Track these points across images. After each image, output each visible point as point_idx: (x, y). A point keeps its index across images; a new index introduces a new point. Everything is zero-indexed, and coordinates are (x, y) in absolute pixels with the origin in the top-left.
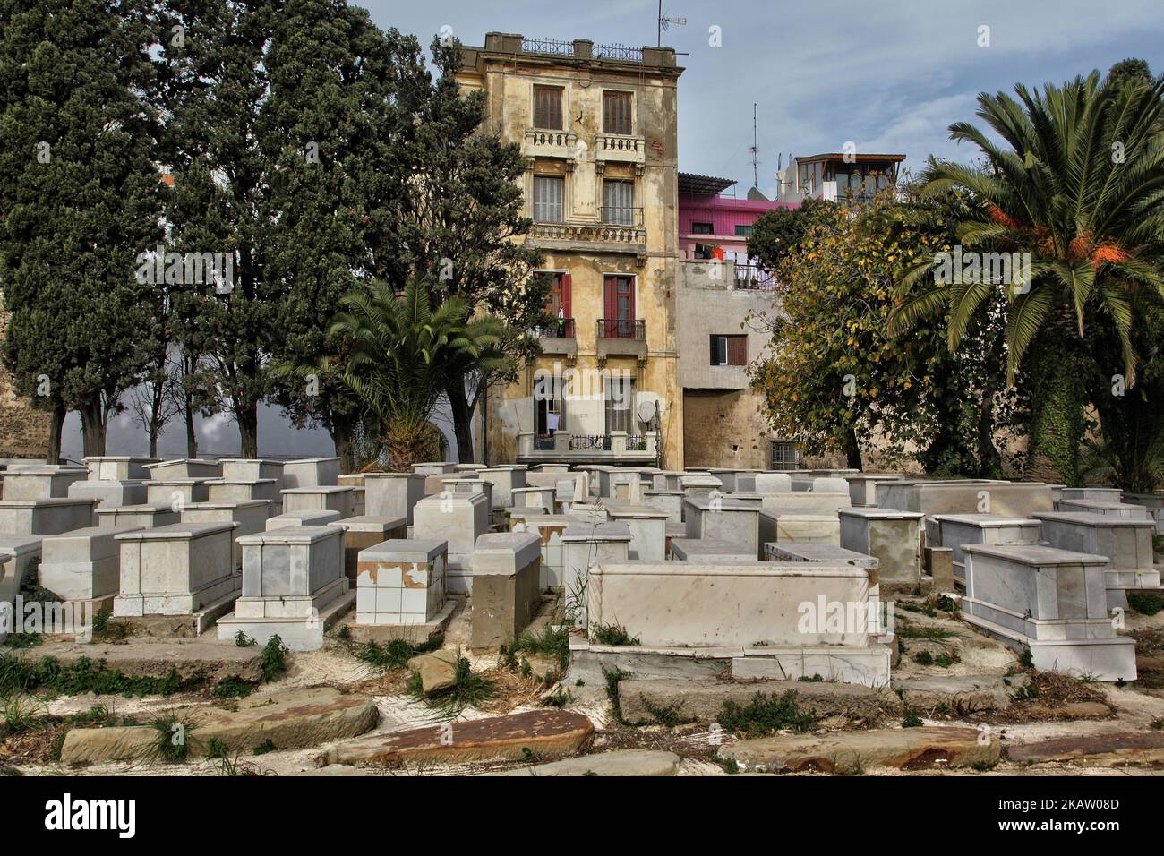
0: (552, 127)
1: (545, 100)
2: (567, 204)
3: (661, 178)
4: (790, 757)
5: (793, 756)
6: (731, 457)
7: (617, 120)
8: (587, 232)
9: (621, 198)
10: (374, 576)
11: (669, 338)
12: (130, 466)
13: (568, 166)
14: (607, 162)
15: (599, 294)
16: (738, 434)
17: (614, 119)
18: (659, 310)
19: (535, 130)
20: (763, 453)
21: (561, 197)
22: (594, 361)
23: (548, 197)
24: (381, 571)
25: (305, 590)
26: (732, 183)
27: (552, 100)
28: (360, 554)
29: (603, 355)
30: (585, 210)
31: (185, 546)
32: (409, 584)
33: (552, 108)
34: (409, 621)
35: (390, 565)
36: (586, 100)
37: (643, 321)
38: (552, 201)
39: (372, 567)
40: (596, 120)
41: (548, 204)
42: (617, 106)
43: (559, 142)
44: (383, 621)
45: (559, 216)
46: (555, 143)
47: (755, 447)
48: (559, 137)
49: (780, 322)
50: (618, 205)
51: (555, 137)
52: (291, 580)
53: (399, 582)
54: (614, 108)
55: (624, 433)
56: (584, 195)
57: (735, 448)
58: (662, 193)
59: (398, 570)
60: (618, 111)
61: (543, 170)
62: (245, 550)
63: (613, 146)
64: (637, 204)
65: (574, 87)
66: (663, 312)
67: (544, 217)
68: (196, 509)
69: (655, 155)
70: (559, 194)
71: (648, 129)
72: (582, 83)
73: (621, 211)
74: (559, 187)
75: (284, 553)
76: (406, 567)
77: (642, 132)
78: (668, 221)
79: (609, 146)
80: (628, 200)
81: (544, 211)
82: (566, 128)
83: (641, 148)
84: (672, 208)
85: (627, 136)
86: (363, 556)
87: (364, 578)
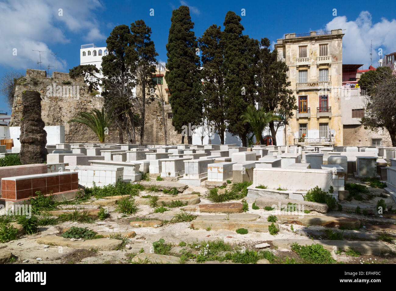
0: (304, 57)
1: (302, 50)
2: (308, 77)
3: (337, 67)
4: (288, 220)
5: (289, 219)
6: (358, 144)
7: (323, 52)
8: (314, 84)
9: (324, 74)
10: (211, 170)
11: (339, 111)
12: (185, 146)
13: (308, 66)
14: (320, 64)
15: (318, 101)
16: (361, 137)
17: (322, 52)
18: (336, 103)
19: (299, 58)
20: (369, 142)
21: (307, 76)
22: (316, 118)
23: (303, 76)
24: (213, 169)
25: (197, 172)
26: (362, 65)
27: (304, 49)
28: (208, 165)
29: (318, 117)
30: (313, 78)
31: (174, 162)
32: (219, 172)
33: (304, 52)
34: (219, 181)
35: (215, 167)
36: (314, 48)
37: (331, 107)
38: (304, 77)
39: (211, 168)
40: (317, 53)
41: (303, 78)
42: (323, 48)
44: (213, 180)
45: (306, 81)
46: (305, 61)
47: (366, 141)
49: (369, 104)
50: (323, 76)
51: (305, 59)
52: (195, 170)
53: (217, 171)
54: (322, 49)
56: (313, 74)
57: (360, 141)
58: (337, 71)
59: (217, 169)
60: (323, 50)
61: (301, 69)
62: (185, 163)
64: (329, 75)
65: (310, 45)
66: (337, 104)
67: (302, 81)
69: (335, 60)
70: (306, 75)
71: (333, 53)
72: (313, 43)
73: (324, 77)
74: (306, 73)
75: (193, 164)
76: (218, 168)
77: (331, 54)
78: (339, 78)
79: (321, 60)
80: (326, 74)
81: (302, 80)
82: (308, 56)
83: (330, 59)
84: (340, 75)
85: (326, 56)
86: (209, 165)
87: (209, 170)
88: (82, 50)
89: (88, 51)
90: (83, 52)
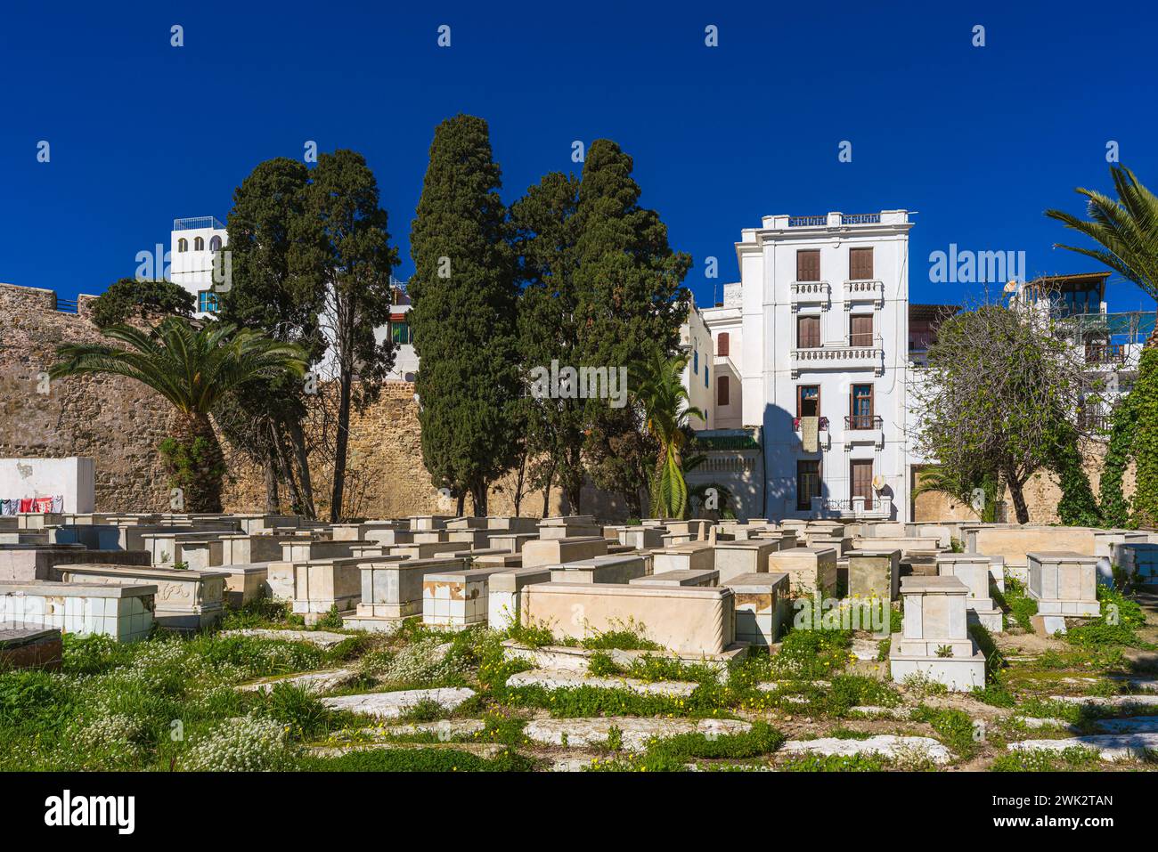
2: (822, 335)
6: (948, 515)
8: (837, 354)
10: (433, 593)
13: (821, 306)
14: (855, 301)
19: (797, 283)
22: (841, 446)
23: (808, 331)
24: (438, 589)
25: (397, 599)
28: (425, 576)
29: (848, 442)
30: (835, 338)
32: (454, 597)
33: (811, 266)
34: (454, 621)
35: (443, 585)
37: (881, 417)
39: (432, 586)
42: (861, 258)
43: (816, 290)
44: (438, 622)
45: (816, 344)
46: (812, 292)
48: (816, 286)
52: (389, 592)
53: (448, 596)
54: (859, 260)
55: (863, 497)
57: (952, 507)
59: (448, 587)
60: (861, 262)
61: (803, 312)
62: (363, 572)
63: (863, 289)
64: (876, 330)
67: (805, 345)
68: (398, 547)
70: (816, 328)
72: (835, 245)
74: (816, 322)
75: (385, 575)
76: (451, 586)
78: (899, 340)
79: (853, 289)
80: (869, 328)
81: (805, 341)
82: (822, 280)
86: (427, 578)
87: (427, 592)
88: (176, 236)
89: (197, 239)
90: (180, 241)
